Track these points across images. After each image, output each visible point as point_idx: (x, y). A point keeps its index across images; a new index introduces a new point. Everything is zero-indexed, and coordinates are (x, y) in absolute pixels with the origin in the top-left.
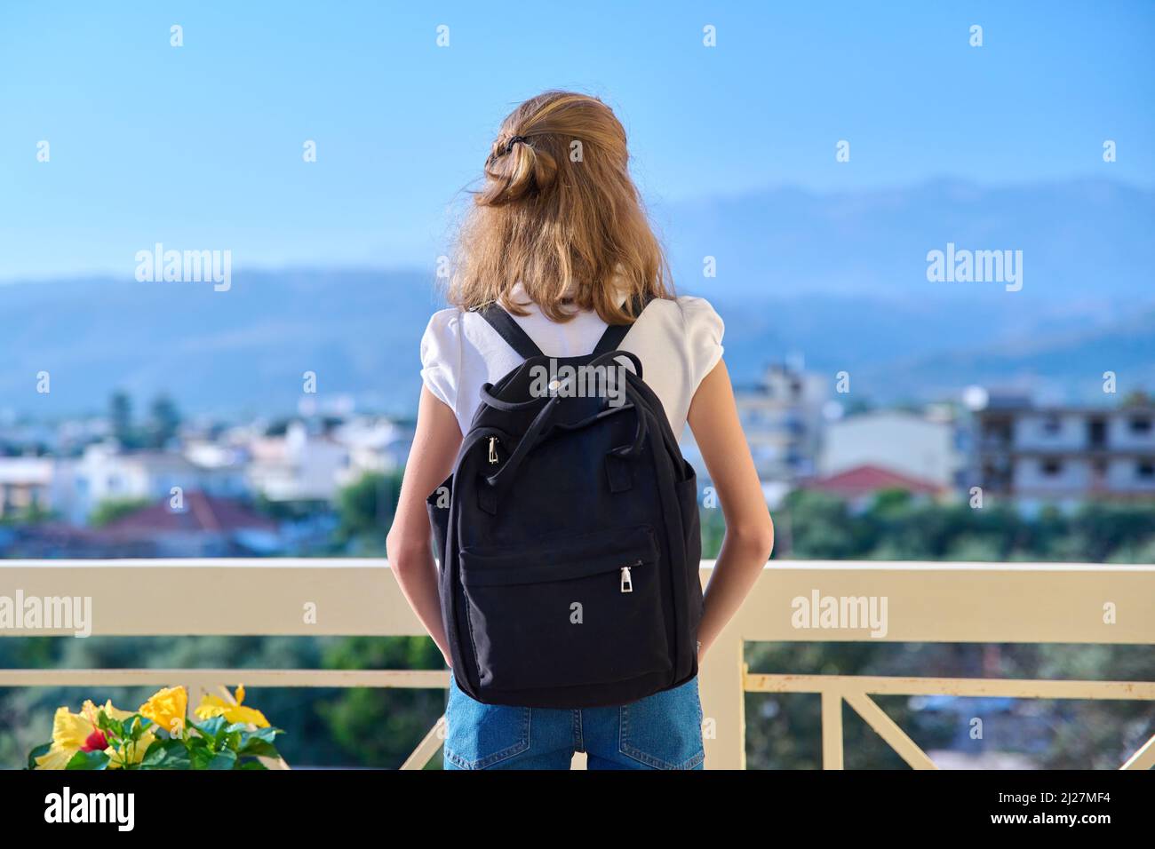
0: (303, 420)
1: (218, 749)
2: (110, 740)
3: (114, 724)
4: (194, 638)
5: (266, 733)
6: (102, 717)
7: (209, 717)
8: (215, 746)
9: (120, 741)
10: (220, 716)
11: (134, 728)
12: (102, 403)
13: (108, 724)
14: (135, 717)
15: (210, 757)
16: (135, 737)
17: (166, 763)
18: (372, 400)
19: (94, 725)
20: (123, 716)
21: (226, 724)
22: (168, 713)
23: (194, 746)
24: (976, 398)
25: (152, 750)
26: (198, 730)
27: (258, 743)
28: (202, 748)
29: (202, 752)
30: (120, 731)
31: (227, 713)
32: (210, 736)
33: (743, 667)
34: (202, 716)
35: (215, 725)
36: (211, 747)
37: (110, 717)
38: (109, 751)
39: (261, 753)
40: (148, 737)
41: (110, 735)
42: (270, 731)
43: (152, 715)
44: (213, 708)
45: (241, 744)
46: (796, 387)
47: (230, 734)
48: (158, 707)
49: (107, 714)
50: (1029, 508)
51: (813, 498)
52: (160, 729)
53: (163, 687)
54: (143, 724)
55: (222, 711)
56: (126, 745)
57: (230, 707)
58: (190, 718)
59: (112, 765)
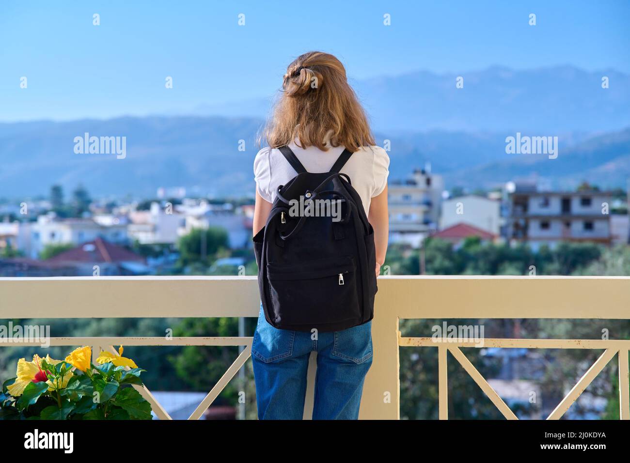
0: (159, 202)
1: (109, 380)
2: (49, 376)
3: (50, 367)
4: (99, 320)
5: (136, 372)
6: (44, 363)
7: (104, 363)
8: (107, 379)
9: (54, 377)
10: (110, 362)
11: (62, 369)
12: (47, 192)
13: (47, 367)
14: (62, 363)
15: (105, 385)
16: (62, 374)
17: (80, 388)
18: (196, 190)
19: (40, 368)
20: (56, 362)
21: (114, 367)
22: (81, 361)
23: (95, 379)
24: (511, 187)
25: (72, 381)
26: (98, 370)
27: (131, 377)
28: (100, 380)
29: (100, 382)
30: (54, 370)
31: (114, 360)
32: (105, 374)
33: (399, 333)
34: (100, 362)
35: (107, 367)
36: (105, 379)
37: (48, 363)
38: (48, 382)
39: (134, 383)
40: (70, 374)
41: (48, 373)
42: (138, 371)
43: (72, 362)
44: (106, 358)
45: (122, 378)
46: (428, 182)
47: (116, 371)
48: (75, 358)
49: (47, 361)
50: (534, 247)
51: (435, 242)
52: (77, 369)
53: (78, 347)
54: (67, 367)
55: (111, 360)
56: (57, 379)
57: (116, 357)
58: (93, 363)
59: (50, 389)
